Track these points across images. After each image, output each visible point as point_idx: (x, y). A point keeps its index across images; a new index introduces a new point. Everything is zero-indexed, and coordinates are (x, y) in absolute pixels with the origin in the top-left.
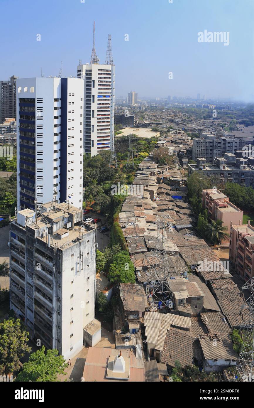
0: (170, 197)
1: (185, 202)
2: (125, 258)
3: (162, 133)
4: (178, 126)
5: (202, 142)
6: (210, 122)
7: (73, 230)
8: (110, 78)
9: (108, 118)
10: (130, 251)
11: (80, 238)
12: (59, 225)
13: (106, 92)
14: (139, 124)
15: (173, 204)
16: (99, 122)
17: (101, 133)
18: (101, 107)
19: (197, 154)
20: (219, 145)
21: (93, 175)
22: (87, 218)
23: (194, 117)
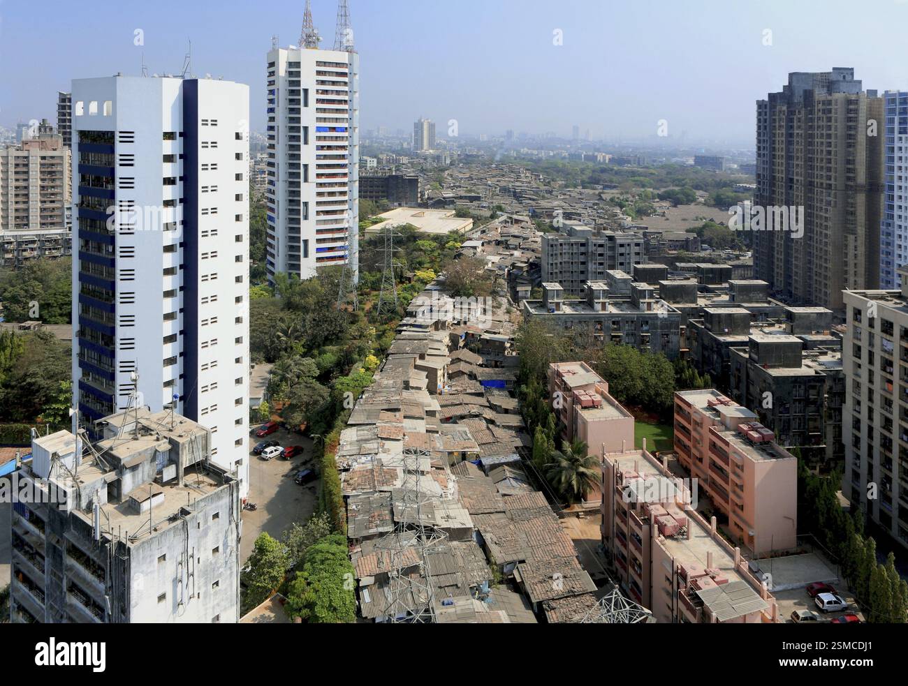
0: (478, 384)
1: (512, 395)
2: (333, 554)
3: (477, 220)
4: (521, 203)
5: (561, 245)
6: (594, 194)
7: (181, 485)
8: (345, 83)
9: (344, 184)
10: (351, 535)
11: (188, 509)
12: (140, 475)
13: (337, 119)
14: (428, 198)
15: (483, 401)
16: (319, 194)
17: (325, 222)
18: (325, 157)
19: (551, 273)
20: (600, 250)
21: (295, 330)
22: (269, 445)
23: (560, 182)
